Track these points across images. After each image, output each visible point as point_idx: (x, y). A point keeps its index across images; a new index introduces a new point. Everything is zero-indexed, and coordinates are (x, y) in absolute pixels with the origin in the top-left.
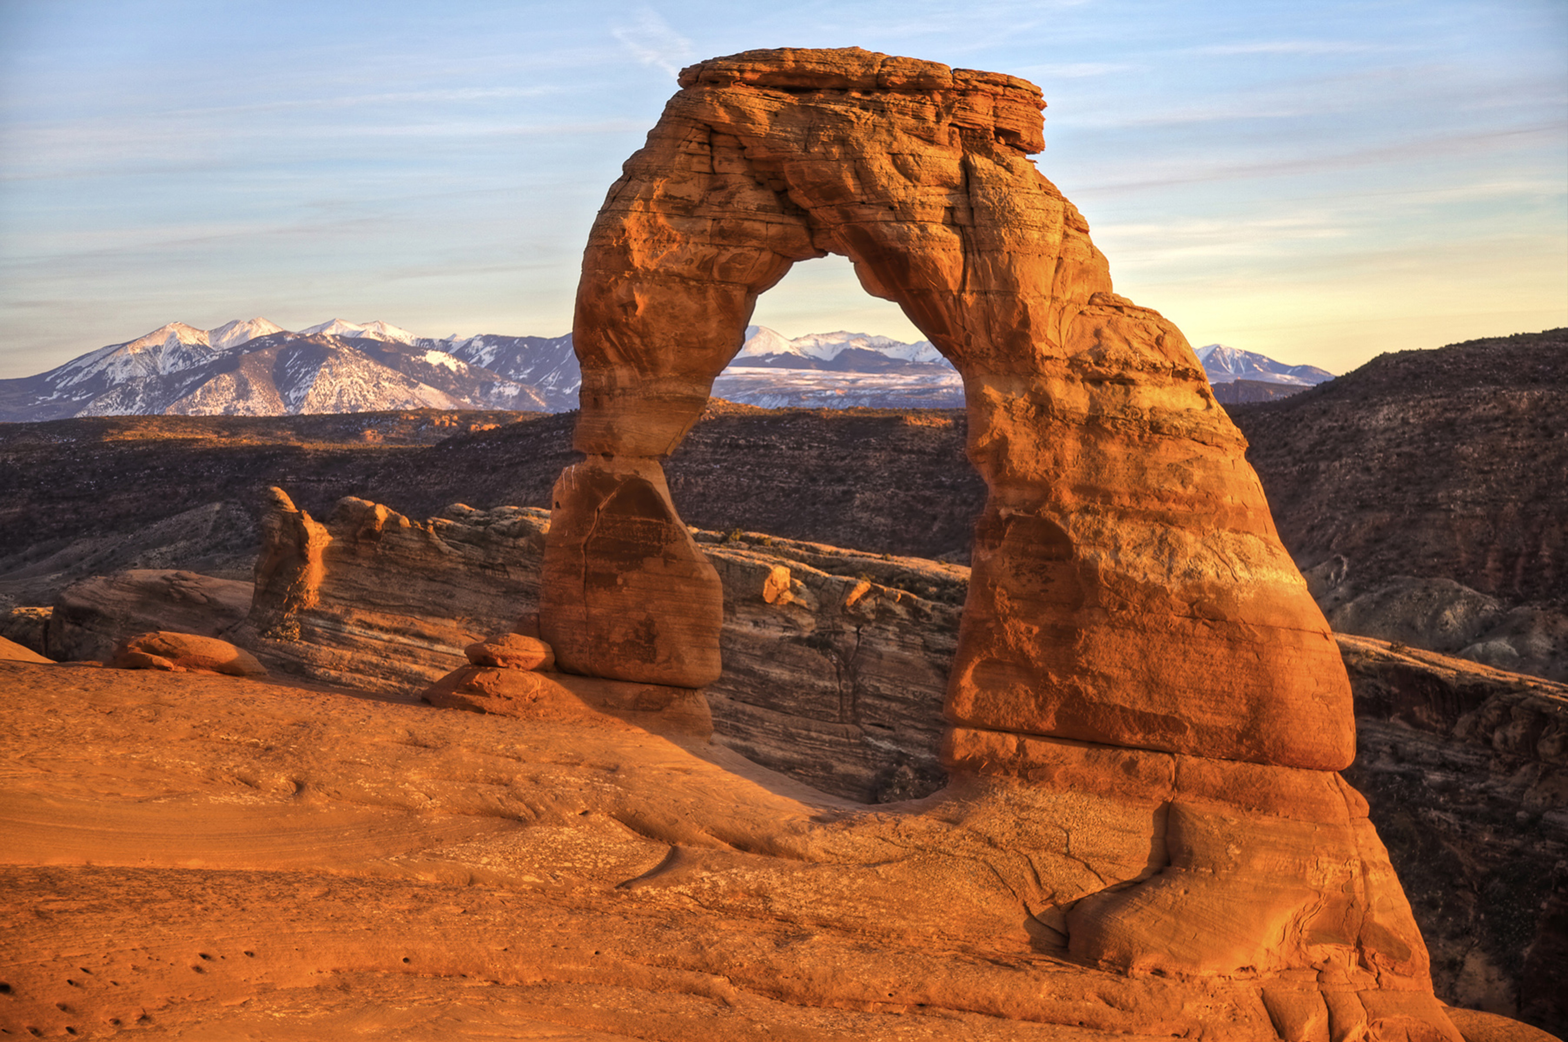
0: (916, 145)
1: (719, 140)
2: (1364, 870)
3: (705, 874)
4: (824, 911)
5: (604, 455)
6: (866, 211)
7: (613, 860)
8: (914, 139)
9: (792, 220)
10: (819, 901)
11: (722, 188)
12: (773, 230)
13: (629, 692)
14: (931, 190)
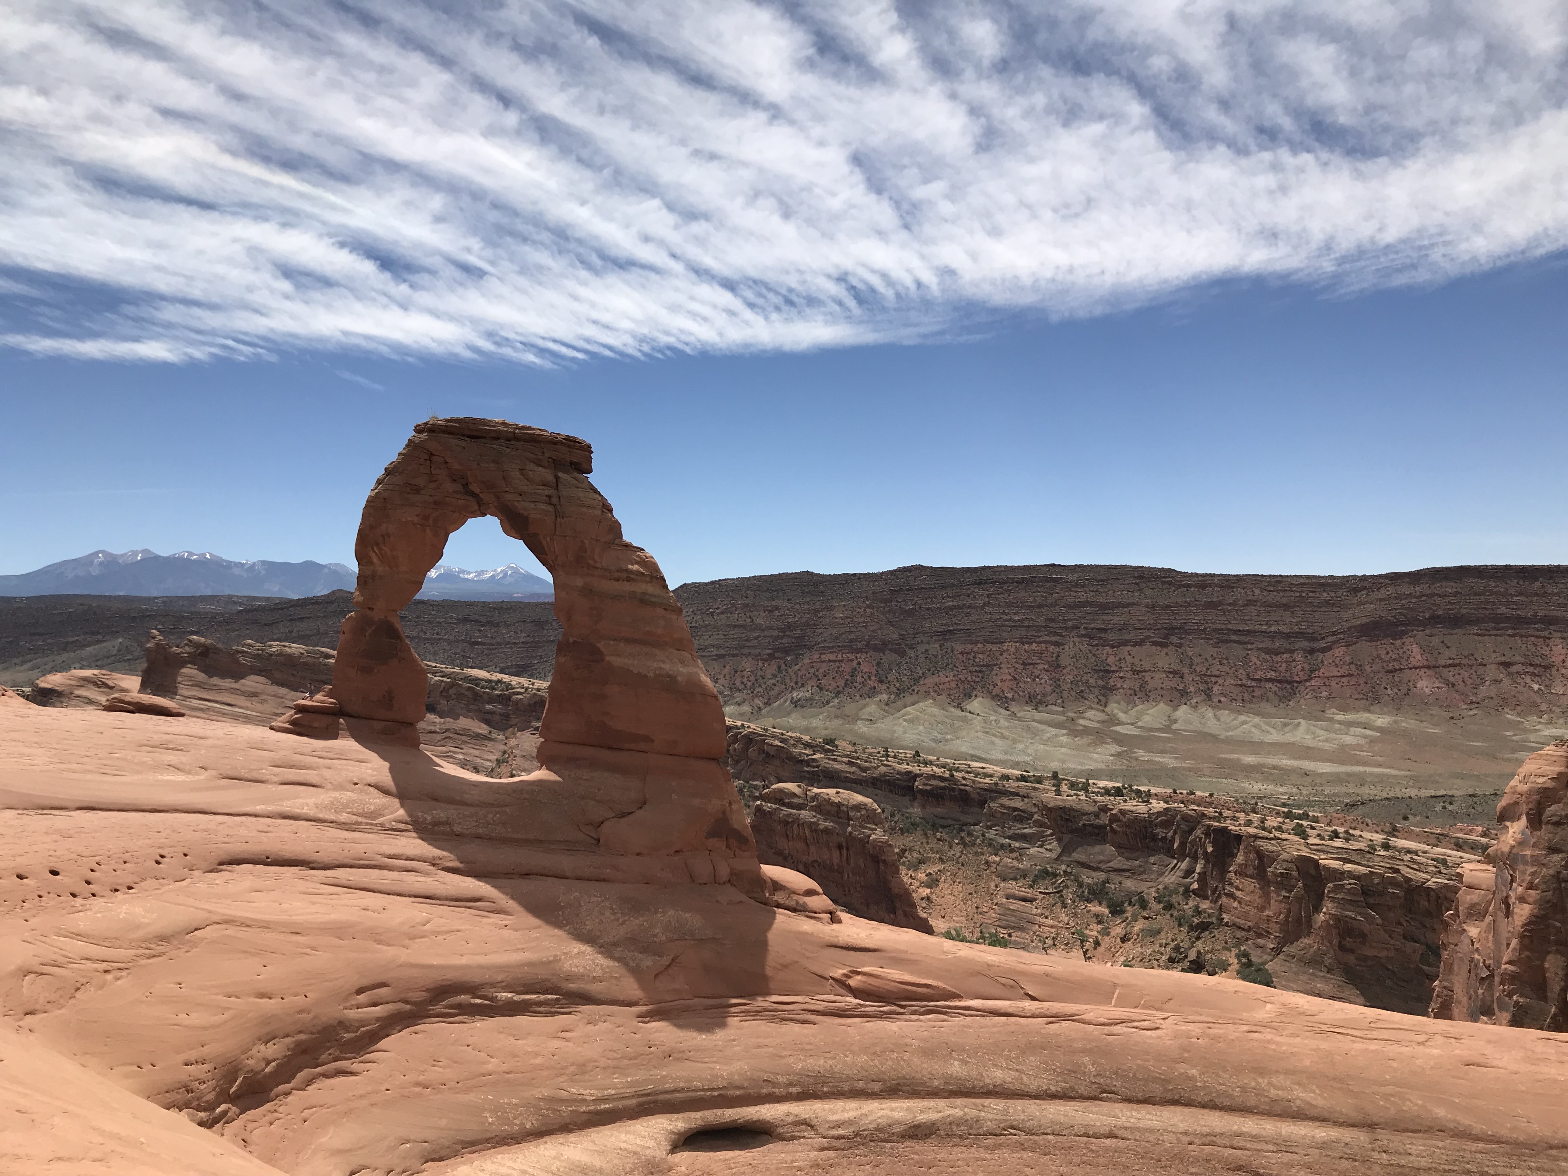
0: (532, 466)
1: (435, 459)
2: (730, 804)
3: (420, 814)
4: (480, 831)
5: (369, 608)
6: (507, 496)
7: (372, 808)
8: (532, 464)
9: (471, 498)
10: (477, 826)
11: (435, 481)
12: (461, 502)
13: (378, 725)
14: (541, 487)
